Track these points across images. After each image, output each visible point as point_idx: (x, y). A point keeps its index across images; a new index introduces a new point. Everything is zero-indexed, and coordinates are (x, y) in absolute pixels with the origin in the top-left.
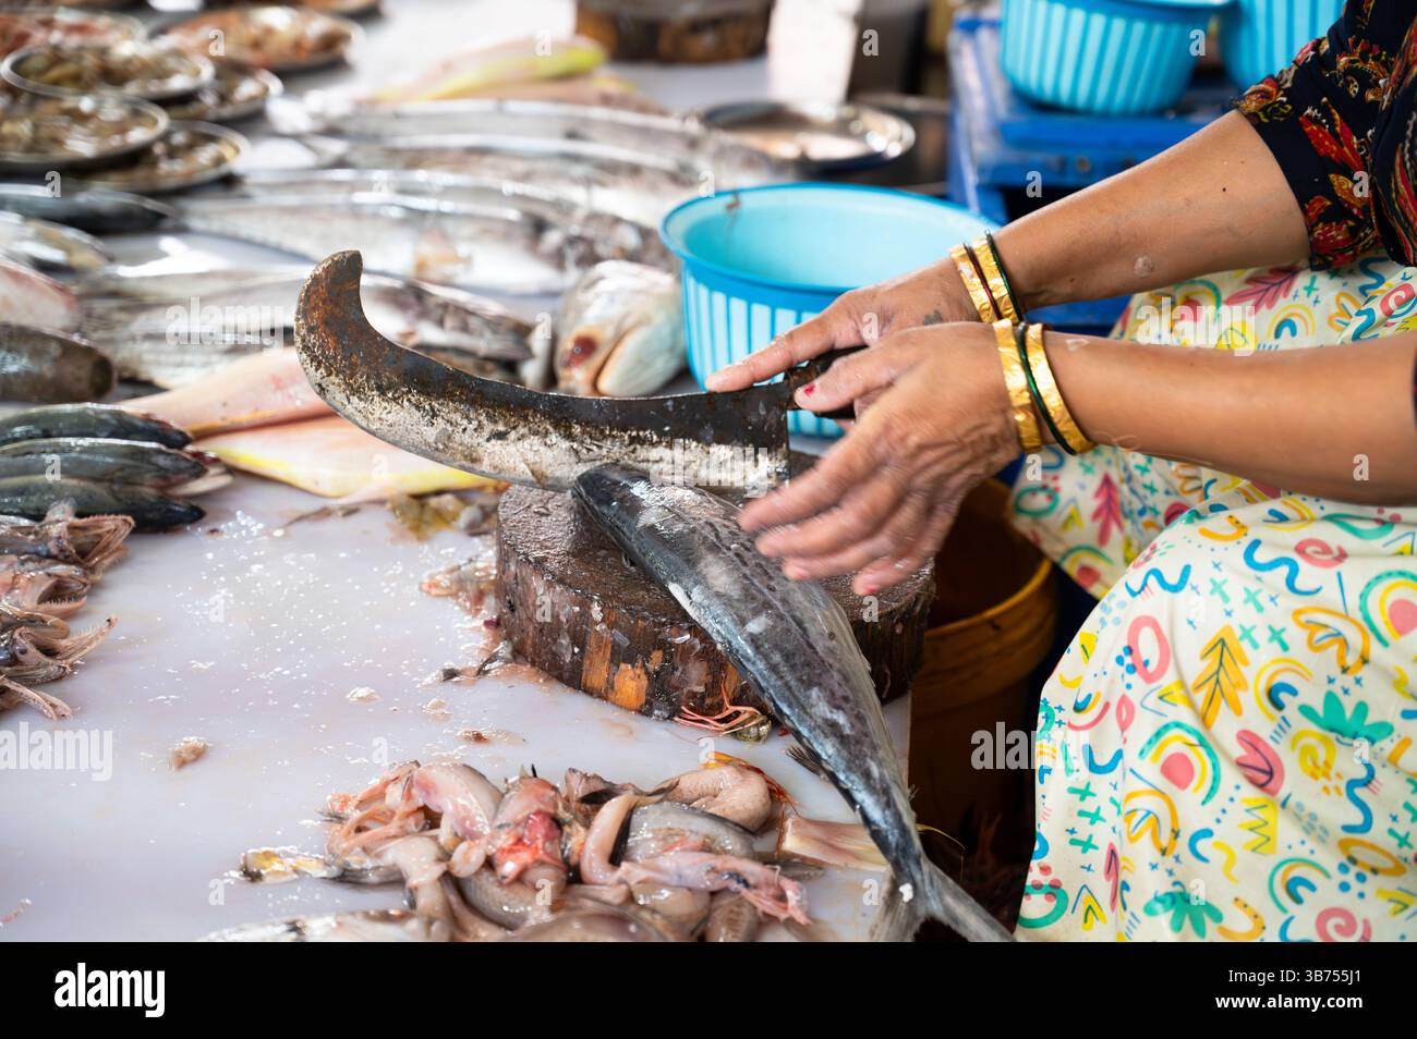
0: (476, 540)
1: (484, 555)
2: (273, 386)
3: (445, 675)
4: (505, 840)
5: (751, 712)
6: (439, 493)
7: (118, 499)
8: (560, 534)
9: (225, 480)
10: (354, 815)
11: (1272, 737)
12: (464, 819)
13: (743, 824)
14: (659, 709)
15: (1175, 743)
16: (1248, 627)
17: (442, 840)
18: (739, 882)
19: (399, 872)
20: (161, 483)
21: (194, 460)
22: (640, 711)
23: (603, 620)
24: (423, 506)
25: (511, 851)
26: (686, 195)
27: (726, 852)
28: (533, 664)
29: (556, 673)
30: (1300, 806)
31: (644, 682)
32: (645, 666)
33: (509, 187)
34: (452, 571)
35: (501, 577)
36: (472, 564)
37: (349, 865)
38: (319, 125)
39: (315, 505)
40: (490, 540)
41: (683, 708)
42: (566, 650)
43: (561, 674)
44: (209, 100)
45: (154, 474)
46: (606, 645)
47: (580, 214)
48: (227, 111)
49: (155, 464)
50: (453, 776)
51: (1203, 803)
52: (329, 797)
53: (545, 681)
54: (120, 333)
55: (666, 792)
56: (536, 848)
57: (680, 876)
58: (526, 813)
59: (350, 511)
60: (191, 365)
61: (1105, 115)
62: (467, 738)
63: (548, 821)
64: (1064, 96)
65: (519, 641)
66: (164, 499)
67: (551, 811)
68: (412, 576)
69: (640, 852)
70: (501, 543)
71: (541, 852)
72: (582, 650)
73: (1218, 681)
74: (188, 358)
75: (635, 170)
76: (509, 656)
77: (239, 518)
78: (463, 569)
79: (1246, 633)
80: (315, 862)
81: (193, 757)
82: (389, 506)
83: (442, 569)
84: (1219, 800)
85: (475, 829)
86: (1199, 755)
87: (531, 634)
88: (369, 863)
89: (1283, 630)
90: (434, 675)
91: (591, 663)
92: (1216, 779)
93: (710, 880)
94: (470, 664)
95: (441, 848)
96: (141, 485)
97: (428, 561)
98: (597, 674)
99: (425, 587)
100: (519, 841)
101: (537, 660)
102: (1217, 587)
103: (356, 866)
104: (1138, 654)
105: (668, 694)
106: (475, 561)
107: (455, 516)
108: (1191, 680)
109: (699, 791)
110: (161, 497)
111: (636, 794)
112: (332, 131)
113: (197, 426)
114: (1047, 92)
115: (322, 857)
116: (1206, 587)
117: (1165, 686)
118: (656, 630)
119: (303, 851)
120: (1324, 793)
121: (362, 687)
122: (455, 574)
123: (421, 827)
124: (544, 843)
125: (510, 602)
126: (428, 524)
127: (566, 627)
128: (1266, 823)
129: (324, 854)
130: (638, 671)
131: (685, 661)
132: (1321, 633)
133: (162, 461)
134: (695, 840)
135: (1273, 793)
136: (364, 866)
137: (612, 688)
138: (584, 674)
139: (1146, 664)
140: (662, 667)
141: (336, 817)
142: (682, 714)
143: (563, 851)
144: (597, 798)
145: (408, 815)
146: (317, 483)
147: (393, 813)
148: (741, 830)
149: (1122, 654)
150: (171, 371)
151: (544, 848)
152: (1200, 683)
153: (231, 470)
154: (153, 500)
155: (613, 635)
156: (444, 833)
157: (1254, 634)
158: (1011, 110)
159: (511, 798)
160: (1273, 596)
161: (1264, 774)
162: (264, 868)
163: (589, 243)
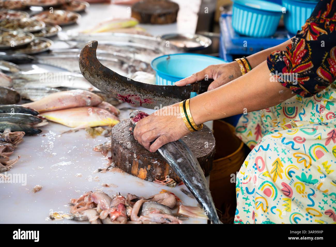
0: (107, 138)
1: (108, 142)
2: (59, 101)
3: (99, 171)
4: (113, 210)
5: (171, 180)
6: (98, 127)
7: (21, 128)
8: (126, 137)
9: (47, 123)
10: (77, 204)
11: (289, 184)
12: (103, 205)
13: (169, 207)
14: (150, 179)
15: (267, 186)
16: (283, 158)
17: (98, 210)
18: (168, 221)
19: (87, 218)
20: (31, 124)
21: (39, 118)
22: (145, 180)
23: (136, 158)
24: (94, 130)
25: (114, 213)
26: (157, 56)
27: (165, 213)
28: (120, 168)
29: (125, 170)
30: (297, 200)
31: (146, 173)
32: (146, 169)
33: (115, 54)
34: (101, 145)
35: (112, 147)
36: (105, 144)
37: (75, 216)
38: (70, 38)
39: (68, 129)
40: (110, 138)
41: (155, 179)
42: (128, 165)
43: (126, 171)
44: (44, 32)
45: (30, 122)
46: (137, 164)
47: (132, 60)
48: (48, 35)
49: (30, 119)
50: (100, 195)
51: (274, 200)
52: (71, 200)
53: (122, 172)
54: (22, 88)
55: (151, 199)
56: (120, 212)
57: (154, 219)
58: (118, 204)
59: (77, 131)
60: (39, 95)
61: (257, 37)
62: (104, 186)
63: (123, 206)
64: (247, 33)
65: (117, 162)
66: (32, 128)
67: (124, 203)
68: (91, 147)
69: (145, 213)
70: (112, 139)
71: (121, 213)
72: (131, 165)
73: (276, 171)
74: (38, 94)
75: (145, 50)
76: (114, 166)
77: (50, 132)
78: (103, 145)
79: (283, 159)
80: (67, 215)
81: (38, 190)
82: (86, 130)
83: (98, 145)
84: (277, 199)
85: (105, 208)
86: (272, 188)
87: (119, 161)
88: (80, 216)
89: (291, 158)
90: (96, 170)
91: (133, 168)
92: (276, 194)
93: (161, 220)
94: (105, 168)
95: (97, 212)
96: (27, 124)
97: (95, 143)
98: (135, 171)
99: (94, 149)
100: (116, 210)
101: (121, 167)
102: (276, 149)
103: (77, 216)
104: (258, 165)
105: (152, 175)
106: (106, 143)
107: (102, 132)
108: (270, 171)
109: (159, 199)
110: (31, 127)
111: (144, 199)
112: (73, 40)
113: (40, 110)
114: (243, 32)
115: (69, 214)
116: (273, 149)
117: (264, 172)
118: (149, 160)
119: (64, 213)
120: (302, 197)
121: (79, 173)
122: (101, 146)
123: (92, 207)
124: (122, 211)
125: (114, 153)
126: (95, 134)
127: (128, 159)
128: (288, 204)
129: (69, 213)
130: (145, 170)
131: (156, 167)
132: (300, 159)
133: (32, 118)
134: (158, 211)
135: (290, 197)
136: (79, 216)
137: (139, 174)
138: (132, 171)
139: (259, 167)
140: (150, 169)
141: (72, 204)
142: (155, 181)
143: (126, 213)
144: (135, 200)
145: (89, 204)
146: (69, 124)
147: (86, 204)
148: (169, 208)
149: (254, 165)
150: (34, 97)
151: (122, 212)
152: (272, 171)
153: (48, 121)
154: (29, 128)
155: (139, 161)
156: (98, 208)
157: (284, 159)
158: (234, 36)
159: (114, 200)
160: (288, 150)
161: (288, 193)
162: (55, 217)
163: (134, 67)
